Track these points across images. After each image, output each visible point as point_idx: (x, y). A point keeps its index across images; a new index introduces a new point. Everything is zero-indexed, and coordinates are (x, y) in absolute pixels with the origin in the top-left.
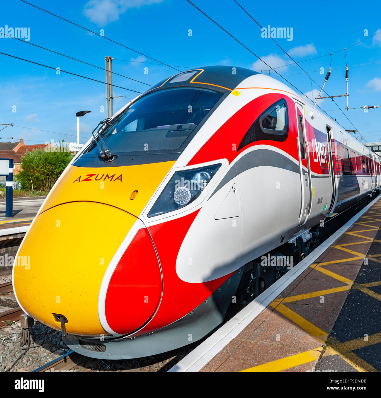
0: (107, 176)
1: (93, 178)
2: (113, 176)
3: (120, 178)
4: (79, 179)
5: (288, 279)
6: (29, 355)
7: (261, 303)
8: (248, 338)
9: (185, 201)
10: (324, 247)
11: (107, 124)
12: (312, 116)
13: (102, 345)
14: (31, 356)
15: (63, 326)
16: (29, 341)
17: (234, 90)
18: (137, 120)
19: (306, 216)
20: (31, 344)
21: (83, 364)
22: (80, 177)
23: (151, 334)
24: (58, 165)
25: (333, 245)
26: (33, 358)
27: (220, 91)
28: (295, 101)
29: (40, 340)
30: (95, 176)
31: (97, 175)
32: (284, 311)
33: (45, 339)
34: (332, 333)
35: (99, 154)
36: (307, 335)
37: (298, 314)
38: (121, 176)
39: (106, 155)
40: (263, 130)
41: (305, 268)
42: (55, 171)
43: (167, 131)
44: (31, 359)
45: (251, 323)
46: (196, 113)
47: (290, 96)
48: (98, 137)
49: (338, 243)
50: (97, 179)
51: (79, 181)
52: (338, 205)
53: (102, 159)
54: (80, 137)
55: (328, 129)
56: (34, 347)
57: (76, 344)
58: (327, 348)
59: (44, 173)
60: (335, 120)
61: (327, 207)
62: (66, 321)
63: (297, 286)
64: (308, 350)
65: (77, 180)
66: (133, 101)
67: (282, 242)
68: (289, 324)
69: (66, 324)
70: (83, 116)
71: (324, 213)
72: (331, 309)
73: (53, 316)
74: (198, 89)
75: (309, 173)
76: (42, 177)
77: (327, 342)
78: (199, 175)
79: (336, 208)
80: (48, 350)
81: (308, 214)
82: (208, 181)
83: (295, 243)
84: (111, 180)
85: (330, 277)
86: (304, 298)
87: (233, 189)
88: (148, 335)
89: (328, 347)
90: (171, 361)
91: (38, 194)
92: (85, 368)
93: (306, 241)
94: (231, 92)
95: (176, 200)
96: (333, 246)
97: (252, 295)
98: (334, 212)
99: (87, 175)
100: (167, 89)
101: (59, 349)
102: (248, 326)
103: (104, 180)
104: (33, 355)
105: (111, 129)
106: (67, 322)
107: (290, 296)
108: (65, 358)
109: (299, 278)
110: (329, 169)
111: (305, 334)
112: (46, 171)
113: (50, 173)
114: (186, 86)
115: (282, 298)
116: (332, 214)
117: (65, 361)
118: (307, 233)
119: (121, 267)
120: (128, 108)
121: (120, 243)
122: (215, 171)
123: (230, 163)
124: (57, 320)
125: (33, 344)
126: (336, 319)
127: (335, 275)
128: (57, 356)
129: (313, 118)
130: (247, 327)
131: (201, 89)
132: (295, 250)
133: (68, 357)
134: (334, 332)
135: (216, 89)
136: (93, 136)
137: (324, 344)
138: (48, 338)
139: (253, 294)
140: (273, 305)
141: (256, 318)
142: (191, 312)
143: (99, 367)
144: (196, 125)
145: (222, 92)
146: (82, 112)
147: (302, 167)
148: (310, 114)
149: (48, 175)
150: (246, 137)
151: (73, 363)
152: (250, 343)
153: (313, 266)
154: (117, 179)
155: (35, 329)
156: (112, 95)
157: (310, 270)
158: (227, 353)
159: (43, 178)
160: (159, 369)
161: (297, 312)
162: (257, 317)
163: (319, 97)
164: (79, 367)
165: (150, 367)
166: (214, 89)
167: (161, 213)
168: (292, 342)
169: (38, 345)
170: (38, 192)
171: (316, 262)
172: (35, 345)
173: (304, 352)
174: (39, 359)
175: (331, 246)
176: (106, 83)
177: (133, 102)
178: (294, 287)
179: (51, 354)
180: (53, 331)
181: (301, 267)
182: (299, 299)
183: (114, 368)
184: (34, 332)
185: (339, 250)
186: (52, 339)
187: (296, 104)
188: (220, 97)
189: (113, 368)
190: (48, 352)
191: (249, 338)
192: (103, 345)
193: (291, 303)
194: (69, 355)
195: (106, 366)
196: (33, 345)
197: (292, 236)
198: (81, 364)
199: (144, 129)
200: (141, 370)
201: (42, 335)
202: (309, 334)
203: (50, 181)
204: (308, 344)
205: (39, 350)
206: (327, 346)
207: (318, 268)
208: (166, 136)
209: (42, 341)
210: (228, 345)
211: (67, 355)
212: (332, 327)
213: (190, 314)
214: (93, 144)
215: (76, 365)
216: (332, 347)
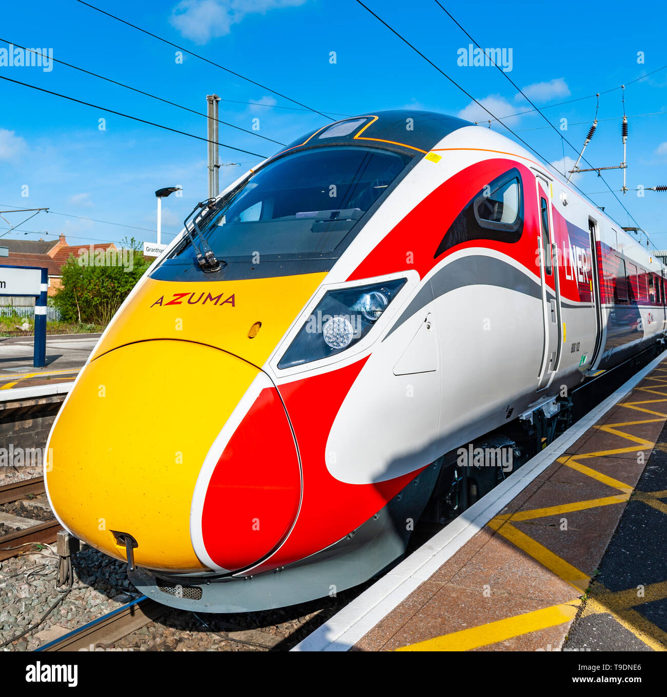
0: (209, 296)
1: (185, 299)
2: (219, 297)
3: (232, 300)
4: (160, 302)
5: (519, 481)
6: (70, 602)
7: (473, 521)
8: (450, 581)
9: (342, 342)
10: (581, 428)
11: (210, 208)
12: (565, 200)
13: (195, 587)
14: (74, 604)
15: (130, 554)
16: (71, 578)
17: (430, 152)
18: (261, 202)
19: (551, 373)
20: (75, 583)
21: (162, 619)
22: (162, 298)
23: (280, 570)
24: (124, 280)
25: (597, 424)
26: (77, 607)
27: (405, 153)
28: (535, 173)
29: (89, 576)
30: (188, 297)
31: (191, 295)
32: (513, 535)
33: (98, 575)
34: (597, 576)
35: (195, 259)
36: (553, 578)
37: (537, 541)
38: (233, 297)
39: (207, 261)
40: (479, 222)
41: (549, 462)
42: (118, 291)
43: (314, 221)
44: (74, 609)
45: (455, 555)
46: (364, 191)
47: (528, 165)
48: (194, 231)
49: (606, 421)
50: (191, 301)
51: (161, 305)
52: (606, 355)
53: (201, 268)
54: (161, 232)
55: (592, 224)
56: (80, 589)
57: (151, 585)
58: (589, 602)
59: (99, 294)
60: (603, 210)
61: (588, 359)
62: (135, 544)
63: (535, 492)
64: (556, 604)
65: (156, 303)
66: (254, 169)
67: (508, 417)
68: (522, 559)
69: (134, 549)
70: (167, 196)
71: (581, 370)
72: (596, 535)
73: (112, 536)
74: (367, 150)
75: (557, 299)
76: (97, 300)
77: (588, 592)
78: (367, 298)
79: (603, 361)
80: (103, 594)
81: (555, 369)
82: (384, 308)
83: (531, 420)
84: (215, 304)
85: (593, 478)
86: (548, 515)
87: (426, 323)
88: (275, 572)
89: (590, 599)
90: (313, 618)
91: (89, 329)
92: (165, 627)
93: (549, 417)
94: (424, 155)
95: (326, 340)
96: (598, 427)
97: (455, 509)
98: (599, 368)
99: (175, 295)
100: (314, 148)
101: (121, 593)
102: (449, 560)
103: (204, 303)
104: (77, 602)
105: (217, 217)
106: (137, 546)
107: (523, 510)
108: (132, 608)
109: (539, 479)
110: (591, 293)
111: (549, 576)
112: (102, 291)
113: (110, 294)
114: (346, 144)
115: (510, 513)
116: (595, 372)
117: (132, 613)
118: (551, 403)
119: (231, 454)
120: (246, 182)
121: (230, 412)
122: (395, 291)
123: (422, 277)
124: (119, 543)
125: (78, 583)
126: (604, 552)
127: (602, 475)
128: (118, 605)
129: (565, 204)
130: (448, 562)
131: (373, 150)
132: (531, 433)
133: (137, 607)
134: (600, 573)
135: (399, 151)
136: (185, 229)
137: (582, 593)
138: (104, 574)
139: (457, 506)
140: (494, 526)
141: (464, 546)
142: (351, 535)
143: (190, 626)
144: (364, 212)
145: (409, 155)
146: (166, 190)
147: (545, 288)
148: (561, 197)
149: (106, 297)
150: (451, 233)
151: (145, 617)
152: (454, 589)
153: (562, 460)
154: (226, 301)
155: (81, 558)
156: (217, 161)
157: (557, 467)
158: (414, 606)
159: (98, 302)
160: (292, 631)
161: (535, 539)
162: (466, 544)
163: (575, 169)
164: (156, 624)
165: (277, 627)
166: (396, 150)
167: (300, 361)
168: (527, 590)
169: (85, 585)
170: (89, 326)
171: (568, 453)
172: (82, 585)
173: (547, 607)
174: (87, 610)
175: (594, 427)
176: (208, 140)
177: (256, 172)
178: (530, 496)
179: (107, 600)
180: (113, 561)
181: (542, 461)
182: (538, 516)
183: (215, 628)
184: (79, 563)
185: (608, 433)
186: (110, 576)
187: (537, 179)
188: (406, 164)
189: (213, 628)
190: (102, 597)
191: (452, 581)
192: (197, 588)
193: (526, 523)
194: (138, 604)
195: (201, 624)
196: (77, 585)
197: (526, 408)
198: (159, 620)
199: (273, 218)
200: (262, 632)
201: (93, 569)
202: (557, 576)
203: (109, 307)
204: (554, 594)
205: (88, 594)
206: (588, 598)
207: (571, 464)
208: (312, 230)
209: (93, 578)
210: (415, 591)
211: (135, 603)
212: (597, 565)
213: (349, 538)
214: (185, 242)
215: (151, 620)
216: (597, 599)
